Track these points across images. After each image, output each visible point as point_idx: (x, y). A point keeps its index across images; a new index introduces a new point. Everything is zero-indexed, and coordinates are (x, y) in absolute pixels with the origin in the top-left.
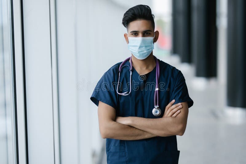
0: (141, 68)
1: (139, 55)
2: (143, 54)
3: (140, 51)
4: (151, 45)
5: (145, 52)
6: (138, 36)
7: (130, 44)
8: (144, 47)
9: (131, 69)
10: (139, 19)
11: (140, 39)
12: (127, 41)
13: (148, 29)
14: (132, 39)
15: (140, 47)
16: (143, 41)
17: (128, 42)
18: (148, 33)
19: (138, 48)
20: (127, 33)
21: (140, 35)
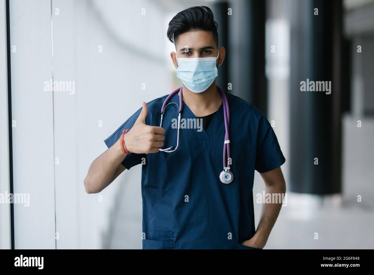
0: (198, 107)
1: (194, 86)
2: (200, 84)
3: (196, 79)
4: (212, 70)
5: (204, 80)
6: (192, 56)
7: (179, 69)
8: (202, 74)
9: (180, 109)
10: (193, 30)
11: (195, 60)
12: (176, 64)
13: (208, 45)
14: (182, 60)
15: (196, 73)
16: (200, 64)
17: (177, 66)
18: (207, 51)
19: (193, 74)
20: (176, 52)
21: (196, 54)
